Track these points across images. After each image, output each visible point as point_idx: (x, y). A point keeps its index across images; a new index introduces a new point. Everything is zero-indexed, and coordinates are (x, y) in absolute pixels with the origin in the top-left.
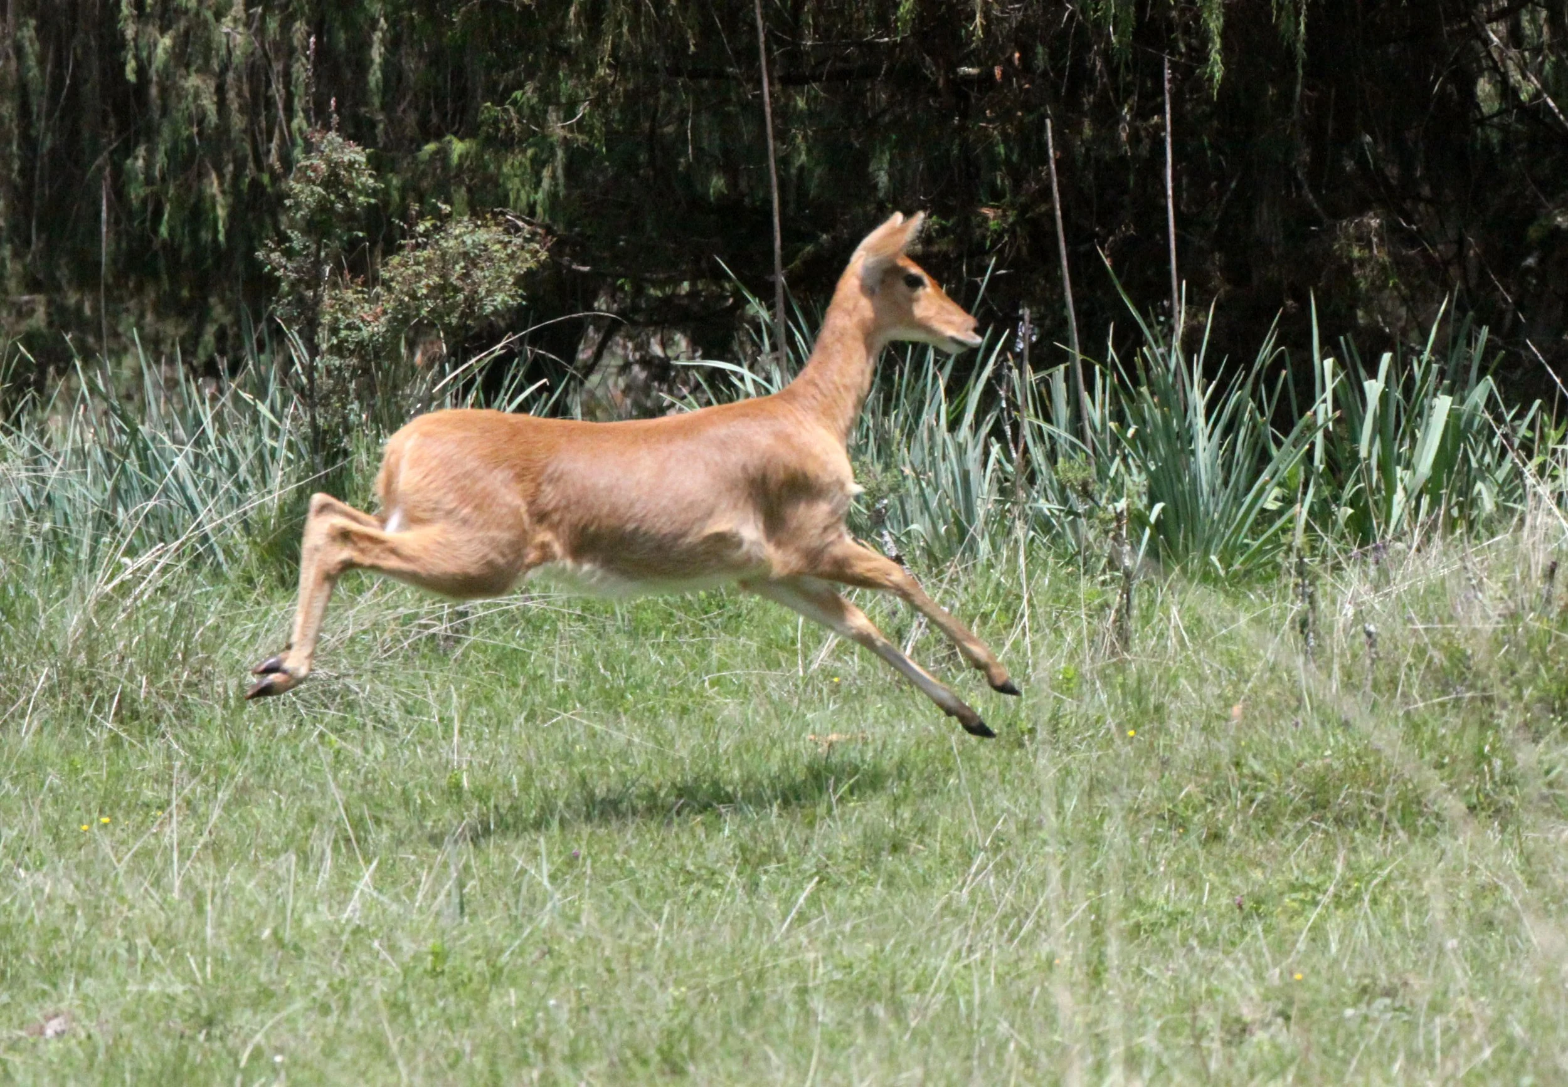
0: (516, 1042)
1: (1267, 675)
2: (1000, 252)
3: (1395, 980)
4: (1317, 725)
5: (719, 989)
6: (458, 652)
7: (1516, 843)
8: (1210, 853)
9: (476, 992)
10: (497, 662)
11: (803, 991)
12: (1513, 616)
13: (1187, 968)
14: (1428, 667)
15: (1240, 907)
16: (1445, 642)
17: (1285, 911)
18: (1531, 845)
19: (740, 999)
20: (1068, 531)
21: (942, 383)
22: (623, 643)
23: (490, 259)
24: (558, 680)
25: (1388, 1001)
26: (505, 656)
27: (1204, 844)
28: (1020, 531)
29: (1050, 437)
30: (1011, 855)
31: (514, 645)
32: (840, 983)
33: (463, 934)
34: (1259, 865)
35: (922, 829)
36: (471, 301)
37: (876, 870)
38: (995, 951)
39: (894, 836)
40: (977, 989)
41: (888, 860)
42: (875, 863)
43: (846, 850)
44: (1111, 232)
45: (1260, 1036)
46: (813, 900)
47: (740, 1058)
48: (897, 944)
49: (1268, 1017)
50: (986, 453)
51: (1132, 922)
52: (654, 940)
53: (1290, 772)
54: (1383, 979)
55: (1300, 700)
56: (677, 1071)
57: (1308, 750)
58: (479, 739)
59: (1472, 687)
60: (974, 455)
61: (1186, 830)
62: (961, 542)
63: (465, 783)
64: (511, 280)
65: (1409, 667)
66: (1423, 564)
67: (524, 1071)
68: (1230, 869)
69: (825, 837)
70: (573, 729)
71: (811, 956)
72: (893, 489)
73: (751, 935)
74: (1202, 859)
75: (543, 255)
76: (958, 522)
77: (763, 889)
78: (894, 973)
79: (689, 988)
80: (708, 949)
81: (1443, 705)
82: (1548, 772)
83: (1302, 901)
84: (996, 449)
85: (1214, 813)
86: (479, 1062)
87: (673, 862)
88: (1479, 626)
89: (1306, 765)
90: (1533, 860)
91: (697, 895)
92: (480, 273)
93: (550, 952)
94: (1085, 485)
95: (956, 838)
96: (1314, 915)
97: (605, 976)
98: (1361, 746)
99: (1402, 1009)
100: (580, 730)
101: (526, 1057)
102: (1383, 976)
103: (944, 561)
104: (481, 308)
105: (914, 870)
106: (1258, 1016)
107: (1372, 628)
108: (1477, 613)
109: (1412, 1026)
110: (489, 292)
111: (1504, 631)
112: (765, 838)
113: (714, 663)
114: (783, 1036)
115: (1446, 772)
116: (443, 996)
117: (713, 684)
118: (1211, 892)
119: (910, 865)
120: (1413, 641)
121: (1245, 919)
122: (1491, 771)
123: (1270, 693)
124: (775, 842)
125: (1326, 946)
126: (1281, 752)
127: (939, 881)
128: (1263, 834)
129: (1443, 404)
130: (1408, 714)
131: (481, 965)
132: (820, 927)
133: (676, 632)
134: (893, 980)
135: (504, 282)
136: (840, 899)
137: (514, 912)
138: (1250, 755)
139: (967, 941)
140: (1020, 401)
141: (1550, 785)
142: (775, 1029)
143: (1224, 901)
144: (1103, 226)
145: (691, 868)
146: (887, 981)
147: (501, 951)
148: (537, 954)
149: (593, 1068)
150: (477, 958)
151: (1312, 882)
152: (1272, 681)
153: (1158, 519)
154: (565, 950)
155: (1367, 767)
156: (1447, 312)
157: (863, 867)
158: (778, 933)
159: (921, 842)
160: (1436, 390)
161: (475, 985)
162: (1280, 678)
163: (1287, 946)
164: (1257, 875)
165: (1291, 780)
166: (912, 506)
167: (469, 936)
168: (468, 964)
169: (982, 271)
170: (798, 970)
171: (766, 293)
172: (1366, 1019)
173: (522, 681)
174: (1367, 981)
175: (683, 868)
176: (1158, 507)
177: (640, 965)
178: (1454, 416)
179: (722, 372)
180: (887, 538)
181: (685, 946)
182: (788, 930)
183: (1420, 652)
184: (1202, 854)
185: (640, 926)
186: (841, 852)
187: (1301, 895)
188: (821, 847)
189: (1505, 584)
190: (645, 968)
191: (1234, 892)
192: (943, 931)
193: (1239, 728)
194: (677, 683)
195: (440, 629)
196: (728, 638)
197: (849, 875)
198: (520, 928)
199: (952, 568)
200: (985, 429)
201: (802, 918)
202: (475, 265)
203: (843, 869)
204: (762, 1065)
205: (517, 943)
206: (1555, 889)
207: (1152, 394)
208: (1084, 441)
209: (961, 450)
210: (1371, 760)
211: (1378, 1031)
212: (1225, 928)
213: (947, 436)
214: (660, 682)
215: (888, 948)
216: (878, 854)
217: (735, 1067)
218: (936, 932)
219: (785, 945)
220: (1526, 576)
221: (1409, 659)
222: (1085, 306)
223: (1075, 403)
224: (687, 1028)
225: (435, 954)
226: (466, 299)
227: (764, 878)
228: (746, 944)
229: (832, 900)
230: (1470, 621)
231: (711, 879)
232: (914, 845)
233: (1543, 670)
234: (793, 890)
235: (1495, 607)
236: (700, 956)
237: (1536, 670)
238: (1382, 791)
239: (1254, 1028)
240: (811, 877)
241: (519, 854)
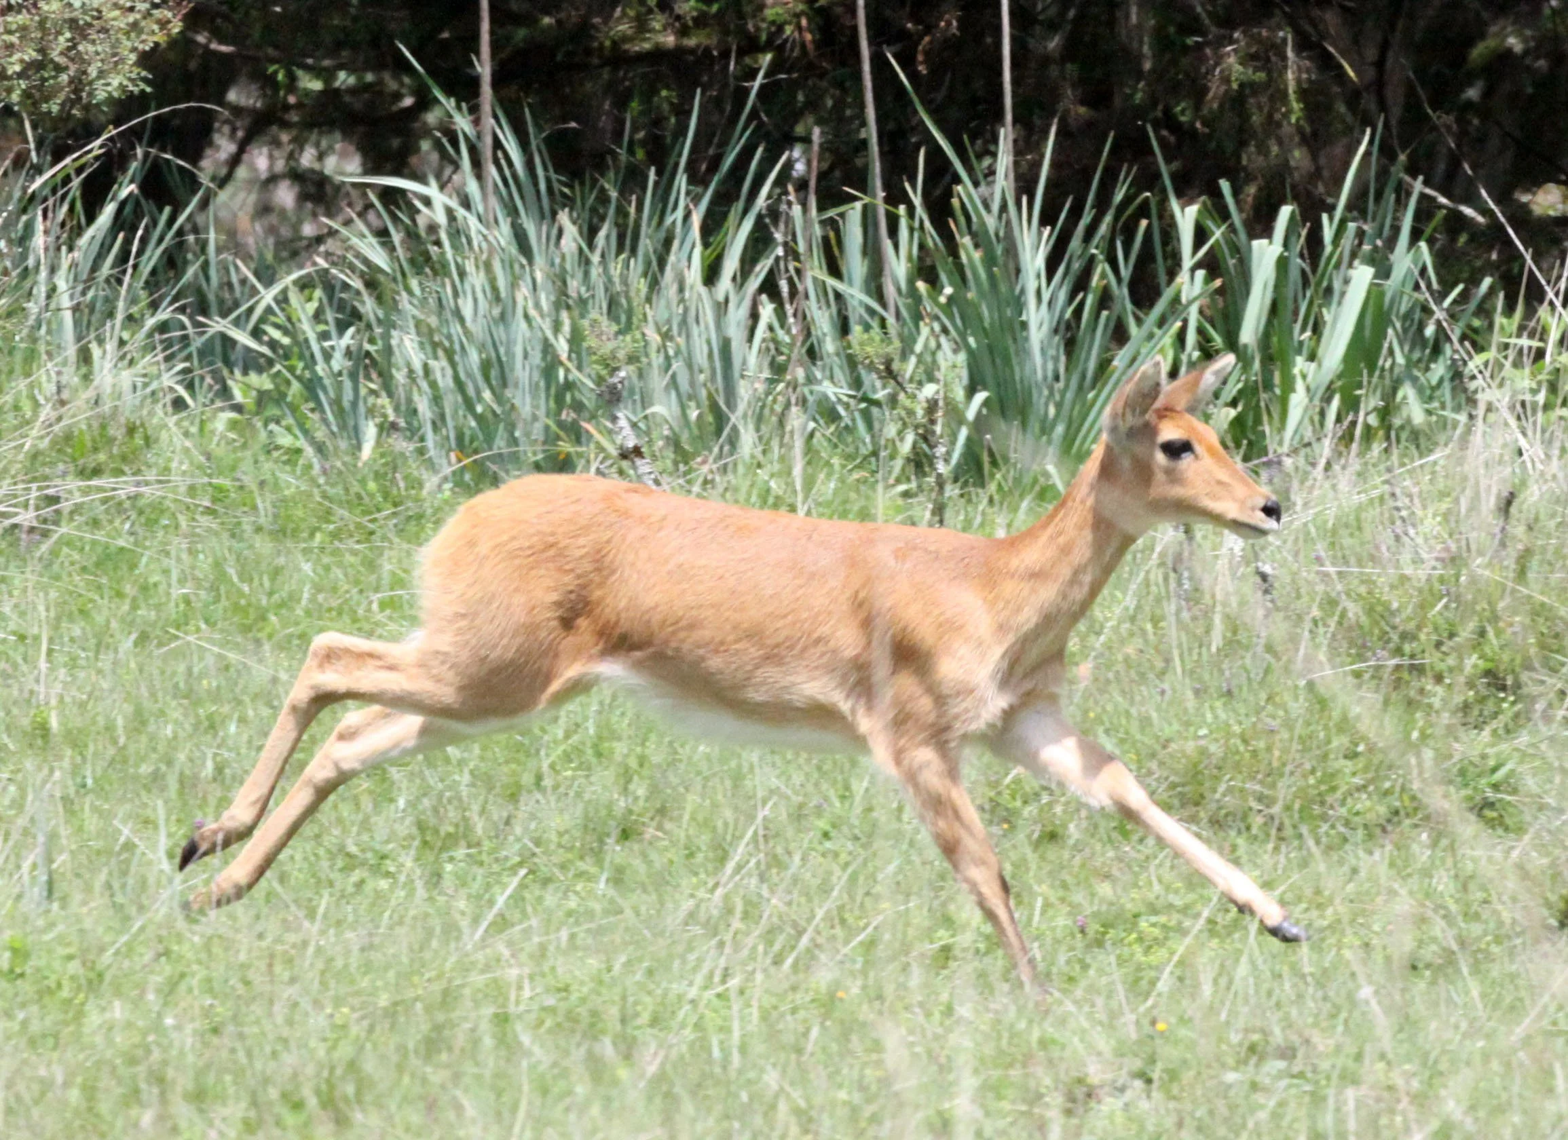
0: (123, 1071)
1: (1126, 626)
2: (780, 50)
3: (1295, 1039)
4: (1190, 694)
5: (391, 1013)
6: (44, 547)
7: (1449, 862)
8: (1043, 858)
9: (68, 1002)
10: (98, 564)
11: (502, 1019)
12: (1454, 561)
13: (1012, 1012)
14: (1340, 623)
15: (1083, 931)
16: (1363, 590)
17: (1140, 939)
18: (1470, 866)
19: (418, 1027)
20: (861, 426)
21: (696, 220)
22: (263, 545)
23: (104, 30)
24: (177, 592)
25: (1281, 1064)
26: (108, 557)
27: (1037, 845)
28: (797, 420)
29: (838, 296)
30: (779, 850)
31: (121, 543)
32: (552, 1010)
33: (52, 925)
34: (1107, 876)
35: (662, 811)
36: (78, 84)
37: (599, 862)
38: (759, 977)
39: (625, 817)
40: (736, 1025)
41: (615, 852)
42: (598, 854)
43: (560, 834)
44: (929, 29)
45: (1110, 1105)
46: (517, 899)
47: (421, 1105)
48: (629, 963)
49: (1123, 1078)
50: (755, 316)
51: (937, 946)
52: (305, 944)
53: (1153, 755)
54: (1278, 1036)
55: (1168, 661)
56: (341, 1121)
57: (1176, 726)
58: (73, 663)
59: (1398, 651)
60: (738, 314)
61: (1013, 827)
62: (719, 432)
63: (54, 723)
64: (133, 57)
65: (1315, 622)
66: (1334, 487)
67: (134, 1112)
68: (1070, 880)
69: (533, 817)
70: (201, 659)
71: (513, 973)
72: (632, 359)
73: (435, 944)
74: (1033, 866)
75: (176, 27)
76: (714, 407)
77: (448, 882)
78: (624, 998)
79: (353, 1009)
80: (376, 956)
81: (1358, 675)
82: (1494, 770)
83: (1164, 926)
84: (767, 311)
85: (1050, 805)
86: (74, 1095)
87: (330, 841)
88: (1408, 571)
89: (1173, 746)
90: (1472, 886)
91: (360, 884)
92: (91, 48)
93: (167, 953)
94: (888, 363)
95: (707, 824)
96: (1181, 947)
97: (241, 989)
98: (1247, 724)
99: (1301, 1075)
100: (210, 660)
101: (136, 1091)
102: (1277, 1031)
103: (696, 454)
104: (90, 94)
105: (649, 863)
106: (1109, 1076)
107: (1267, 569)
108: (1406, 557)
109: (1317, 1099)
110: (102, 74)
111: (1442, 580)
112: (452, 814)
113: (386, 580)
114: (478, 1078)
115: (1361, 763)
116: (23, 1005)
117: (383, 606)
118: (1043, 912)
119: (644, 855)
120: (1320, 588)
121: (1088, 947)
122: (1420, 765)
123: (1130, 650)
124: (465, 819)
125: (1197, 986)
126: (1142, 729)
127: (684, 883)
128: (1115, 835)
129: (1362, 275)
130: (1311, 685)
131: (74, 967)
132: (527, 932)
133: (335, 535)
134: (623, 1008)
135: (122, 60)
136: (550, 899)
137: (119, 899)
138: (1100, 731)
139: (722, 962)
140: (802, 247)
141: (1496, 787)
142: (469, 1068)
143: (1062, 921)
144: (917, 22)
145: (353, 849)
146: (614, 1011)
147: (102, 950)
148: (148, 957)
149: (226, 1112)
150: (70, 958)
151: (1178, 902)
152: (1132, 634)
153: (979, 414)
154: (186, 950)
155: (1255, 753)
156: (1367, 154)
157: (582, 858)
158: (472, 937)
159: (659, 827)
160: (1354, 255)
161: (65, 993)
162: (1143, 632)
163: (1144, 984)
164: (1105, 889)
165: (1154, 765)
166: (658, 382)
167: (61, 928)
168: (57, 964)
169: (753, 74)
170: (497, 991)
171: (466, 90)
172: (1254, 1086)
173: (128, 589)
174: (1256, 1037)
175: (342, 848)
176: (980, 397)
177: (286, 975)
178: (1374, 295)
179: (402, 192)
180: (623, 422)
181: (348, 952)
182: (483, 939)
183: (1331, 603)
184: (1031, 856)
185: (286, 926)
186: (554, 837)
187: (1163, 919)
188: (526, 829)
189: (1446, 516)
190: (293, 980)
191: (1075, 909)
192: (690, 948)
193: (1087, 695)
194: (335, 603)
195: (26, 518)
196: (405, 546)
197: (563, 867)
198: (127, 919)
199: (705, 467)
200: (754, 283)
201: (502, 923)
202: (85, 37)
203: (555, 859)
204: (451, 1115)
205: (124, 938)
206: (1501, 924)
207: (977, 246)
208: (884, 305)
209: (722, 308)
210: (1262, 745)
211: (1272, 1103)
212: (1062, 958)
213: (703, 290)
214: (312, 600)
215: (617, 967)
216: (601, 842)
217: (416, 1118)
218: (680, 949)
219: (480, 956)
220: (1473, 507)
221: (1316, 612)
222: (891, 126)
223: (872, 251)
224: (352, 1066)
225: (15, 951)
226: (71, 82)
227: (449, 867)
228: (427, 955)
229: (540, 899)
230: (1397, 566)
231: (379, 864)
232: (650, 832)
233: (1491, 633)
234: (488, 887)
235: (1431, 549)
236: (367, 967)
237: (1482, 633)
238: (1273, 786)
239: (1101, 1092)
240: (513, 870)
241: (124, 821)
